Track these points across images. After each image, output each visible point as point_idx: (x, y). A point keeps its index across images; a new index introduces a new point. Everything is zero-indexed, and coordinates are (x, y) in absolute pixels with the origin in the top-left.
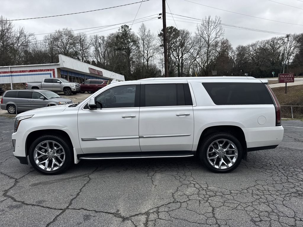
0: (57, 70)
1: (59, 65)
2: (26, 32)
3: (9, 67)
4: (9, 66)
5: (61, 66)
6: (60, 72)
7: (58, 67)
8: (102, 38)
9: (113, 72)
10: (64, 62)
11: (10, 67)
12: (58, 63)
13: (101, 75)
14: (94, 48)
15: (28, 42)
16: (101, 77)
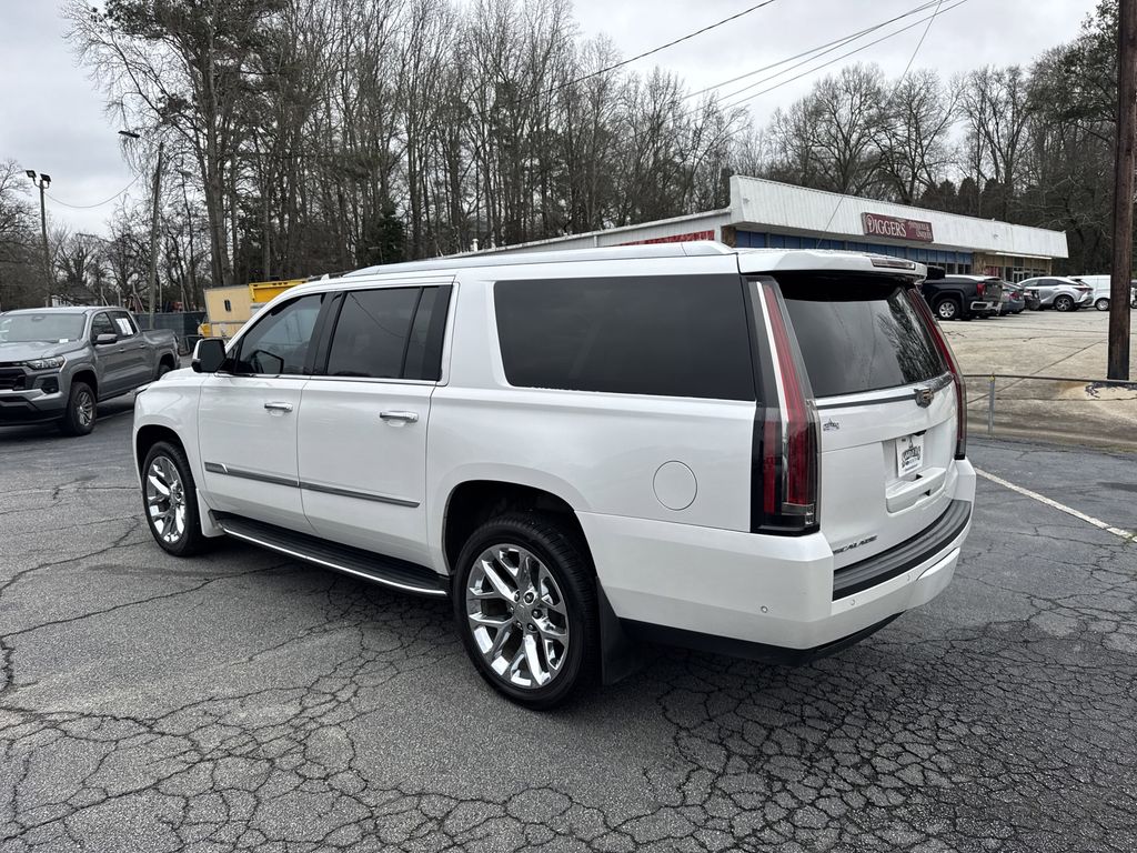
0: (723, 233)
1: (729, 214)
2: (725, 107)
3: (593, 237)
4: (595, 233)
5: (733, 220)
6: (735, 239)
7: (725, 224)
8: (1007, 77)
9: (997, 220)
10: (746, 201)
11: (598, 236)
12: (727, 210)
13: (921, 240)
14: (967, 126)
15: (728, 139)
16: (926, 247)
